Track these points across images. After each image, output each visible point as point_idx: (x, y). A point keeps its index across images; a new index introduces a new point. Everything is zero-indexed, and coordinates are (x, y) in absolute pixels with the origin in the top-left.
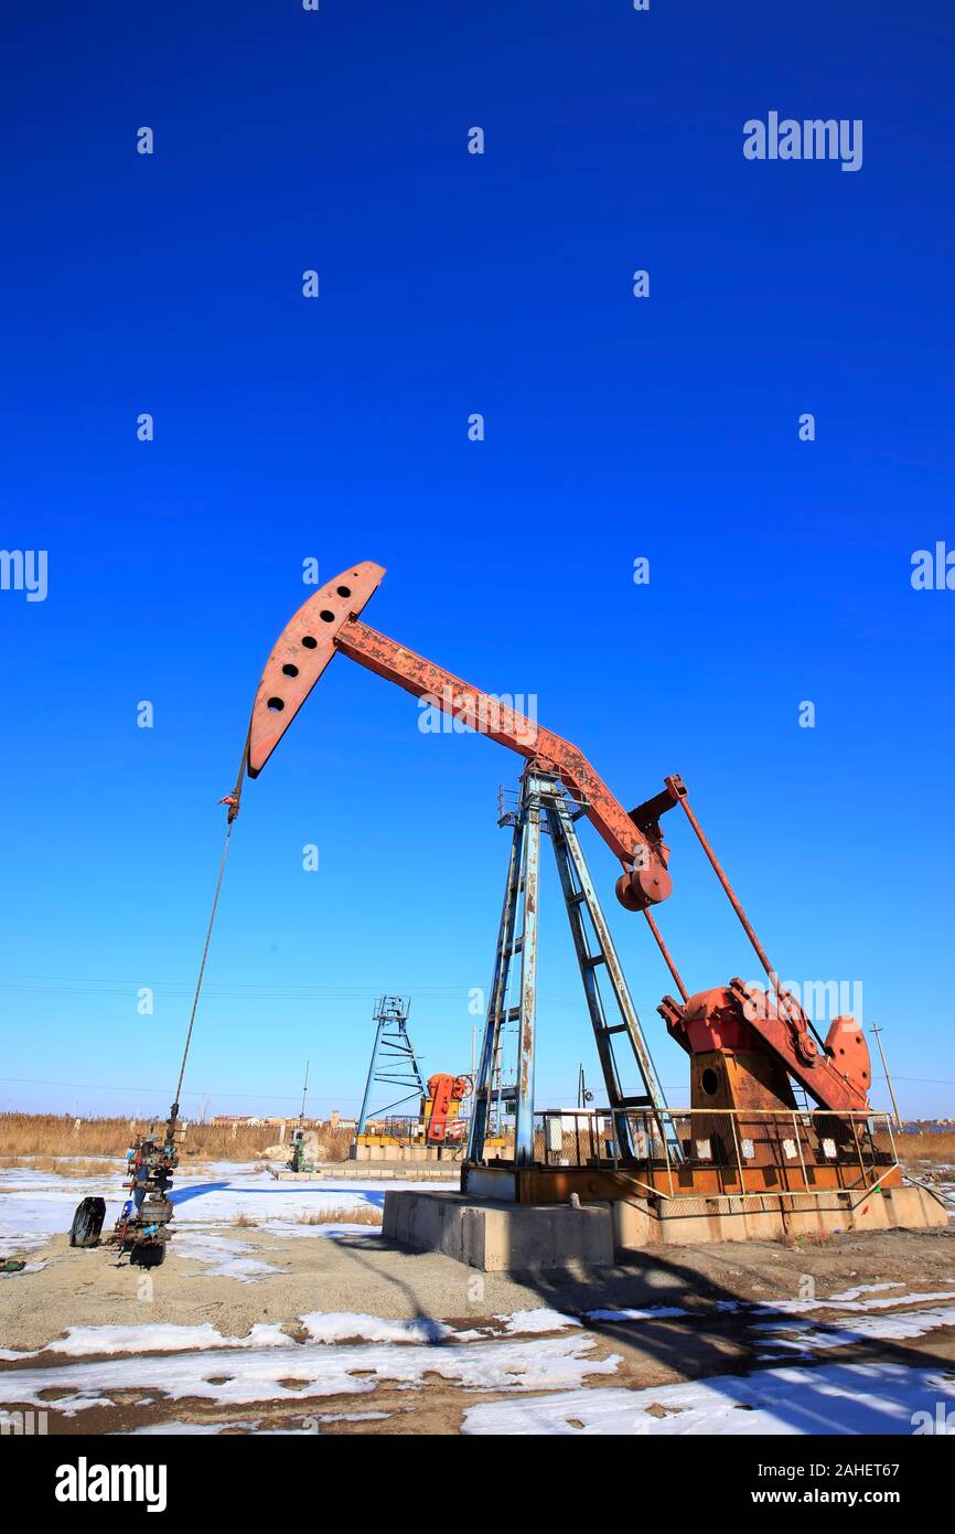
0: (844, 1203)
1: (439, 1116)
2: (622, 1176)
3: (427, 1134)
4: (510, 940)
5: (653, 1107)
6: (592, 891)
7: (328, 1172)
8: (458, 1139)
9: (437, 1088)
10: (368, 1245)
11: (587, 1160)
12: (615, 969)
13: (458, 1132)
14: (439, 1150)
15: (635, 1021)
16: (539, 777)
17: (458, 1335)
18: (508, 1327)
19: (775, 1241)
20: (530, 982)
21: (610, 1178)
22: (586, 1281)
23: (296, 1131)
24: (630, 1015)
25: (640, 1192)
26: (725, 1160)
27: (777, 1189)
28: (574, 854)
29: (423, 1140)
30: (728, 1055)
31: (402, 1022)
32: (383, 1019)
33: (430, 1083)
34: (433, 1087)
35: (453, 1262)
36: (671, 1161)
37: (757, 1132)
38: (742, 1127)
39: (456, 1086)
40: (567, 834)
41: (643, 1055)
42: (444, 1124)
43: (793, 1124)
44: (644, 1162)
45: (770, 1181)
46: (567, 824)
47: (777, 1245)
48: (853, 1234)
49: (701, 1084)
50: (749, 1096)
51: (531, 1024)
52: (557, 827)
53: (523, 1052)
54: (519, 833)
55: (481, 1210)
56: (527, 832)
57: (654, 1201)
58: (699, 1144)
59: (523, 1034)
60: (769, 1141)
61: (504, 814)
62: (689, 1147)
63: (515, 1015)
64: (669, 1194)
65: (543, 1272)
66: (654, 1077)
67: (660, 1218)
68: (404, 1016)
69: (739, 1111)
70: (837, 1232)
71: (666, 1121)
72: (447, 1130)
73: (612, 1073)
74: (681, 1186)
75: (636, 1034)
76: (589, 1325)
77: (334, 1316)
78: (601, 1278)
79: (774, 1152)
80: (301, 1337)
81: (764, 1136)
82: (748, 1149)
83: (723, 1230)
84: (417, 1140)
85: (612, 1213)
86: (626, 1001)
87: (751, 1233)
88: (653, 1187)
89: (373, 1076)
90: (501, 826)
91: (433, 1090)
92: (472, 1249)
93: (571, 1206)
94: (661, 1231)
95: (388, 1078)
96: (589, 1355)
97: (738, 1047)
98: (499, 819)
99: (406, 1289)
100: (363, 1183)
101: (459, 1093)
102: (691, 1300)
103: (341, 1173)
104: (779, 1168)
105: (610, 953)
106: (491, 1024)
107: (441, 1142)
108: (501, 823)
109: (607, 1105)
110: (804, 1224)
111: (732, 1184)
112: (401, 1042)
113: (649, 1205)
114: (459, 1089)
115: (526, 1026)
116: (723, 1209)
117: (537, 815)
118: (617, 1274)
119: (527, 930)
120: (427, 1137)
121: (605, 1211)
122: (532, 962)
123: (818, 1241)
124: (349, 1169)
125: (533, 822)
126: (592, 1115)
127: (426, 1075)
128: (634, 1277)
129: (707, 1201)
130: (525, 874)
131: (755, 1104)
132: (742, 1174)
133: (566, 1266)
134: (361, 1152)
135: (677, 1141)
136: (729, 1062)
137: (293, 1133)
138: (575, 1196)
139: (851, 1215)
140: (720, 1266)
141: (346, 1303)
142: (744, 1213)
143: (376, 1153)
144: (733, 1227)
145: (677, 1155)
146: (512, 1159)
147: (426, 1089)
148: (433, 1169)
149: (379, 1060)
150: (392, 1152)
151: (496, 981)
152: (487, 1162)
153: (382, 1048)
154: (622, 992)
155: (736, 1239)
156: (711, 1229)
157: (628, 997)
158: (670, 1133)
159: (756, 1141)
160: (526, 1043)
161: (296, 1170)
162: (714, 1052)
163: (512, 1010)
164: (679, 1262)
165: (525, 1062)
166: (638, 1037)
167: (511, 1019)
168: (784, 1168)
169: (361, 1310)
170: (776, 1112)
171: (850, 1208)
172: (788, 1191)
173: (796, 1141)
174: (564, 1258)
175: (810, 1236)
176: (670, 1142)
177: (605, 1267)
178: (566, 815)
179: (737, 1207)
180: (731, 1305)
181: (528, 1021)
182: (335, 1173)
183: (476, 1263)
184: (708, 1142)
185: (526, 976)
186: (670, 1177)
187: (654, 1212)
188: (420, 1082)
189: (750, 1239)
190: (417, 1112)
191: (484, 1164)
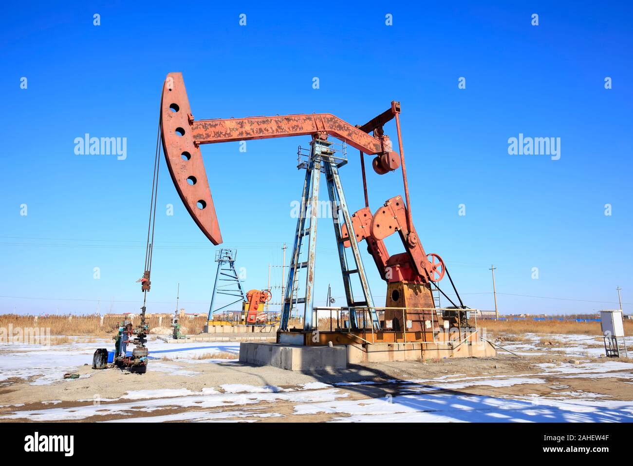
0: (450, 347)
1: (252, 311)
2: (351, 335)
3: (246, 319)
4: (302, 229)
5: (368, 306)
6: (345, 204)
7: (194, 339)
8: (263, 322)
9: (252, 297)
10: (234, 365)
11: (336, 329)
12: (354, 244)
13: (263, 319)
14: (253, 327)
15: (362, 268)
16: (321, 143)
17: (285, 390)
18: (304, 387)
19: (417, 361)
20: (313, 250)
21: (346, 335)
22: (334, 374)
23: (174, 320)
24: (360, 265)
25: (359, 341)
26: (398, 329)
27: (421, 341)
28: (337, 186)
29: (244, 323)
30: (405, 284)
31: (232, 263)
32: (221, 262)
33: (248, 294)
34: (250, 296)
35: (276, 369)
36: (374, 329)
37: (415, 317)
38: (408, 315)
39: (262, 296)
40: (334, 175)
41: (365, 283)
42: (256, 315)
43: (431, 314)
44: (361, 330)
45: (418, 338)
46: (334, 169)
47: (417, 362)
48: (452, 359)
49: (391, 297)
50: (413, 302)
51: (313, 270)
52: (329, 170)
53: (309, 282)
54: (309, 174)
55: (290, 348)
56: (313, 174)
57: (365, 345)
58: (387, 322)
59: (309, 274)
60: (420, 321)
61: (301, 162)
62: (383, 323)
63: (305, 265)
64: (372, 342)
65: (316, 371)
66: (369, 293)
67: (367, 352)
68: (233, 260)
69: (407, 308)
70: (445, 358)
71: (373, 312)
72: (257, 317)
73: (349, 291)
74: (377, 339)
75: (362, 274)
76: (336, 386)
77: (233, 385)
78: (340, 373)
79: (421, 325)
80: (223, 392)
81: (417, 319)
82: (409, 324)
83: (394, 357)
84: (241, 323)
85: (347, 349)
86: (359, 259)
87: (407, 358)
88: (365, 339)
89: (216, 291)
90: (299, 169)
91: (250, 298)
92: (286, 363)
93: (329, 346)
94: (367, 357)
95: (224, 292)
96: (337, 393)
97: (410, 280)
98: (298, 165)
99: (260, 377)
100: (214, 343)
101: (263, 299)
102: (377, 379)
103: (201, 339)
104: (423, 332)
105: (352, 236)
106: (292, 269)
107: (254, 324)
108: (299, 167)
109: (346, 305)
110: (430, 355)
111: (400, 338)
112: (232, 273)
113: (363, 347)
114: (263, 297)
115: (310, 271)
116: (395, 348)
117: (319, 165)
118: (347, 371)
119: (312, 225)
120: (246, 321)
121: (343, 348)
122: (314, 241)
123: (435, 361)
124: (204, 337)
125: (317, 169)
126: (339, 310)
127: (245, 291)
128: (354, 372)
129: (389, 345)
130: (312, 196)
131: (415, 305)
132: (405, 335)
133: (326, 369)
134: (211, 329)
135: (377, 321)
136: (405, 287)
137: (172, 320)
138: (331, 343)
139: (452, 352)
140: (391, 369)
141: (237, 381)
142: (404, 350)
143: (219, 329)
144: (399, 356)
145: (377, 326)
146: (303, 328)
147: (245, 297)
148: (250, 336)
149: (219, 283)
150: (228, 328)
151: (295, 249)
152: (289, 330)
153: (220, 276)
154: (357, 255)
155: (399, 360)
156: (389, 356)
157: (360, 257)
158: (374, 317)
159: (413, 321)
160: (310, 278)
161: (176, 338)
162: (399, 282)
163: (303, 263)
164: (374, 367)
165: (309, 287)
166: (363, 276)
167: (303, 267)
168: (425, 332)
169: (243, 383)
170: (424, 309)
171: (452, 349)
172: (426, 341)
173: (431, 321)
174: (325, 365)
175: (432, 360)
176: (374, 321)
177: (343, 369)
178: (334, 165)
179: (402, 348)
180: (393, 381)
181: (311, 268)
182: (198, 339)
183: (288, 368)
184: (391, 321)
185: (311, 248)
186: (373, 336)
187: (364, 349)
188: (242, 294)
189: (406, 360)
190: (241, 309)
191: (288, 331)
